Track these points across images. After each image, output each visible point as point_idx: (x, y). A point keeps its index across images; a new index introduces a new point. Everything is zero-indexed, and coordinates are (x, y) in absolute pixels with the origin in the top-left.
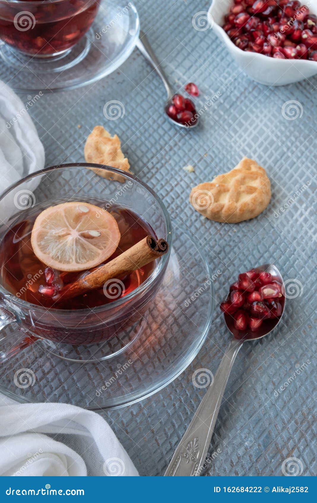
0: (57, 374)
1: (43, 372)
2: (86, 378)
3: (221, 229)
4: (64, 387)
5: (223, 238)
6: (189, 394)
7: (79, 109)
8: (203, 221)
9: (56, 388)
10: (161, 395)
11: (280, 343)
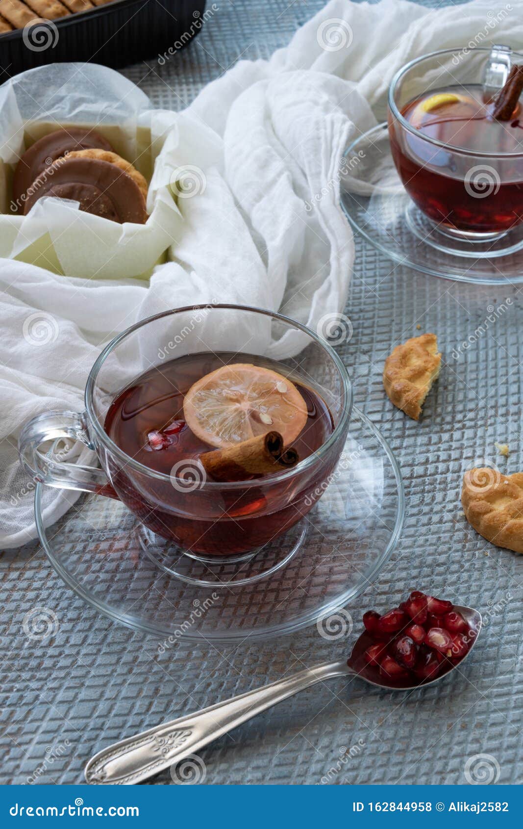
0: (121, 558)
1: (111, 546)
2: (146, 584)
3: (470, 540)
4: (116, 576)
5: (463, 552)
6: (237, 686)
7: (439, 308)
8: (458, 518)
9: (107, 572)
10: (206, 663)
11: (405, 714)
